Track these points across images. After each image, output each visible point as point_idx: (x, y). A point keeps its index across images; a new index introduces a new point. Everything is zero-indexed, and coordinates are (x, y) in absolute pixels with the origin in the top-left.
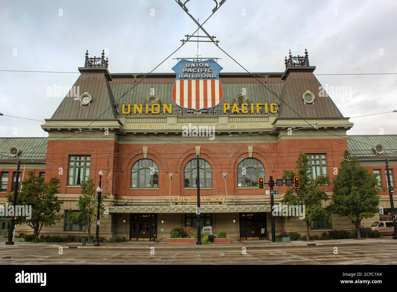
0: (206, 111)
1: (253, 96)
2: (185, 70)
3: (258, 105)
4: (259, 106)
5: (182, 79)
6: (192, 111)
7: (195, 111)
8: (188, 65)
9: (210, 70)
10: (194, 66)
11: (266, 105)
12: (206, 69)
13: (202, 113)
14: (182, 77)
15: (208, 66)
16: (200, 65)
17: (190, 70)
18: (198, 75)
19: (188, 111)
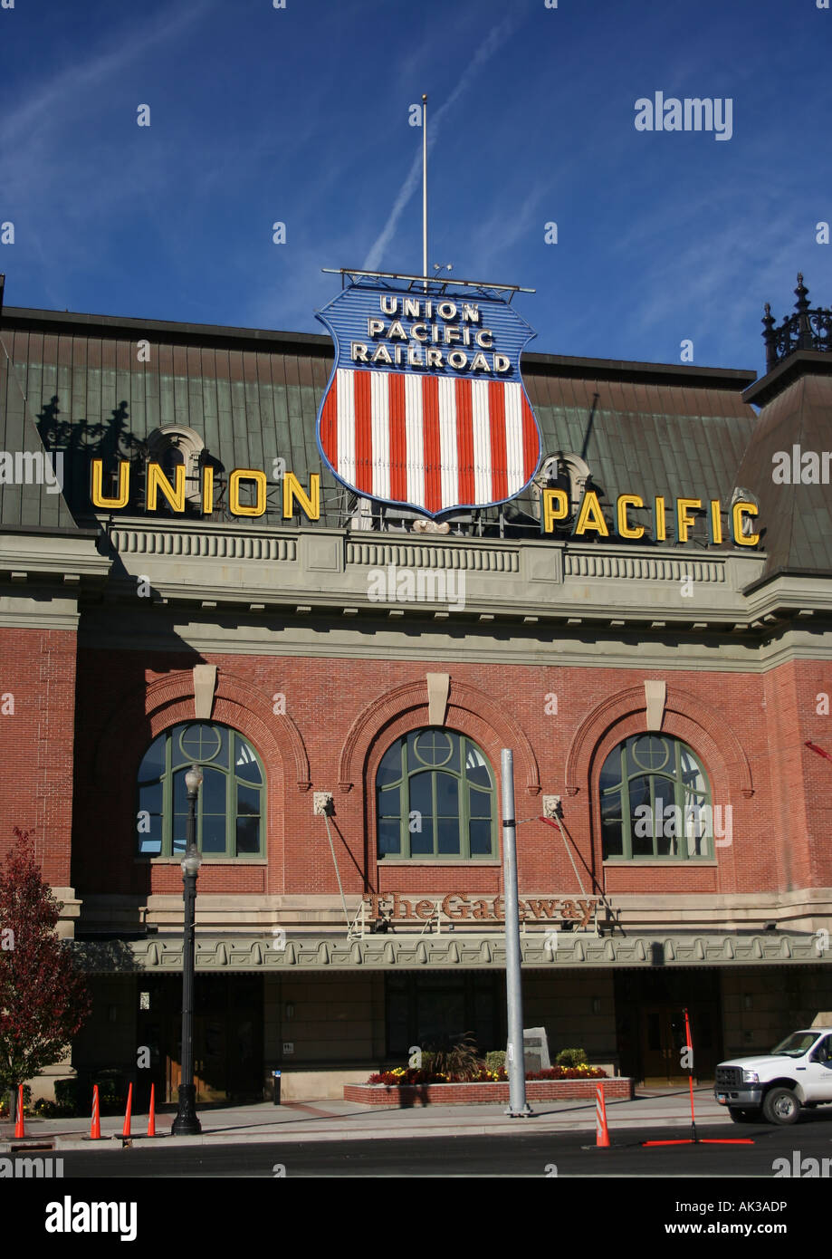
0: (467, 519)
1: (604, 460)
2: (376, 326)
3: (683, 505)
4: (689, 510)
5: (364, 368)
6: (408, 515)
7: (420, 516)
8: (389, 306)
9: (485, 338)
10: (416, 313)
11: (716, 507)
12: (467, 332)
13: (453, 526)
14: (363, 357)
15: (475, 318)
16: (440, 312)
17: (398, 328)
18: (434, 355)
19: (390, 513)
